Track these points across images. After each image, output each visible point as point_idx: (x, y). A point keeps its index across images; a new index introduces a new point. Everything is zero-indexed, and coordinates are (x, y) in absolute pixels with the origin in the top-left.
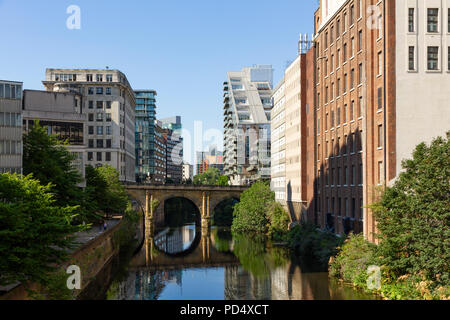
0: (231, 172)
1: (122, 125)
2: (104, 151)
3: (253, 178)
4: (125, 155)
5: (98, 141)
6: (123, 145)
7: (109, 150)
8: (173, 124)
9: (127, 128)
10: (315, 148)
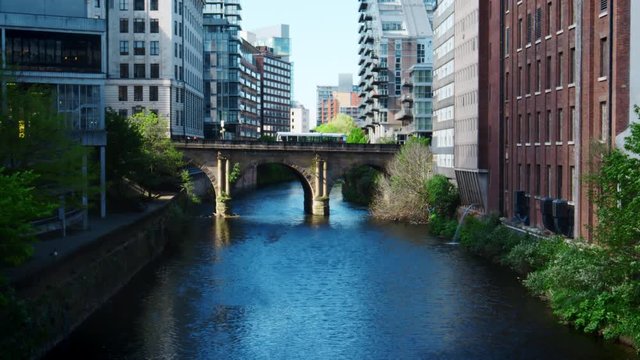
0: (369, 121)
1: (179, 40)
2: (146, 84)
3: (405, 131)
4: (183, 90)
5: (136, 66)
6: (180, 73)
7: (154, 82)
8: (276, 39)
9: (187, 44)
10: (502, 78)
